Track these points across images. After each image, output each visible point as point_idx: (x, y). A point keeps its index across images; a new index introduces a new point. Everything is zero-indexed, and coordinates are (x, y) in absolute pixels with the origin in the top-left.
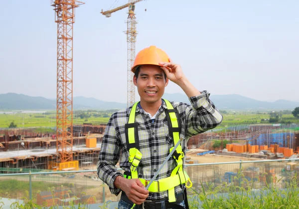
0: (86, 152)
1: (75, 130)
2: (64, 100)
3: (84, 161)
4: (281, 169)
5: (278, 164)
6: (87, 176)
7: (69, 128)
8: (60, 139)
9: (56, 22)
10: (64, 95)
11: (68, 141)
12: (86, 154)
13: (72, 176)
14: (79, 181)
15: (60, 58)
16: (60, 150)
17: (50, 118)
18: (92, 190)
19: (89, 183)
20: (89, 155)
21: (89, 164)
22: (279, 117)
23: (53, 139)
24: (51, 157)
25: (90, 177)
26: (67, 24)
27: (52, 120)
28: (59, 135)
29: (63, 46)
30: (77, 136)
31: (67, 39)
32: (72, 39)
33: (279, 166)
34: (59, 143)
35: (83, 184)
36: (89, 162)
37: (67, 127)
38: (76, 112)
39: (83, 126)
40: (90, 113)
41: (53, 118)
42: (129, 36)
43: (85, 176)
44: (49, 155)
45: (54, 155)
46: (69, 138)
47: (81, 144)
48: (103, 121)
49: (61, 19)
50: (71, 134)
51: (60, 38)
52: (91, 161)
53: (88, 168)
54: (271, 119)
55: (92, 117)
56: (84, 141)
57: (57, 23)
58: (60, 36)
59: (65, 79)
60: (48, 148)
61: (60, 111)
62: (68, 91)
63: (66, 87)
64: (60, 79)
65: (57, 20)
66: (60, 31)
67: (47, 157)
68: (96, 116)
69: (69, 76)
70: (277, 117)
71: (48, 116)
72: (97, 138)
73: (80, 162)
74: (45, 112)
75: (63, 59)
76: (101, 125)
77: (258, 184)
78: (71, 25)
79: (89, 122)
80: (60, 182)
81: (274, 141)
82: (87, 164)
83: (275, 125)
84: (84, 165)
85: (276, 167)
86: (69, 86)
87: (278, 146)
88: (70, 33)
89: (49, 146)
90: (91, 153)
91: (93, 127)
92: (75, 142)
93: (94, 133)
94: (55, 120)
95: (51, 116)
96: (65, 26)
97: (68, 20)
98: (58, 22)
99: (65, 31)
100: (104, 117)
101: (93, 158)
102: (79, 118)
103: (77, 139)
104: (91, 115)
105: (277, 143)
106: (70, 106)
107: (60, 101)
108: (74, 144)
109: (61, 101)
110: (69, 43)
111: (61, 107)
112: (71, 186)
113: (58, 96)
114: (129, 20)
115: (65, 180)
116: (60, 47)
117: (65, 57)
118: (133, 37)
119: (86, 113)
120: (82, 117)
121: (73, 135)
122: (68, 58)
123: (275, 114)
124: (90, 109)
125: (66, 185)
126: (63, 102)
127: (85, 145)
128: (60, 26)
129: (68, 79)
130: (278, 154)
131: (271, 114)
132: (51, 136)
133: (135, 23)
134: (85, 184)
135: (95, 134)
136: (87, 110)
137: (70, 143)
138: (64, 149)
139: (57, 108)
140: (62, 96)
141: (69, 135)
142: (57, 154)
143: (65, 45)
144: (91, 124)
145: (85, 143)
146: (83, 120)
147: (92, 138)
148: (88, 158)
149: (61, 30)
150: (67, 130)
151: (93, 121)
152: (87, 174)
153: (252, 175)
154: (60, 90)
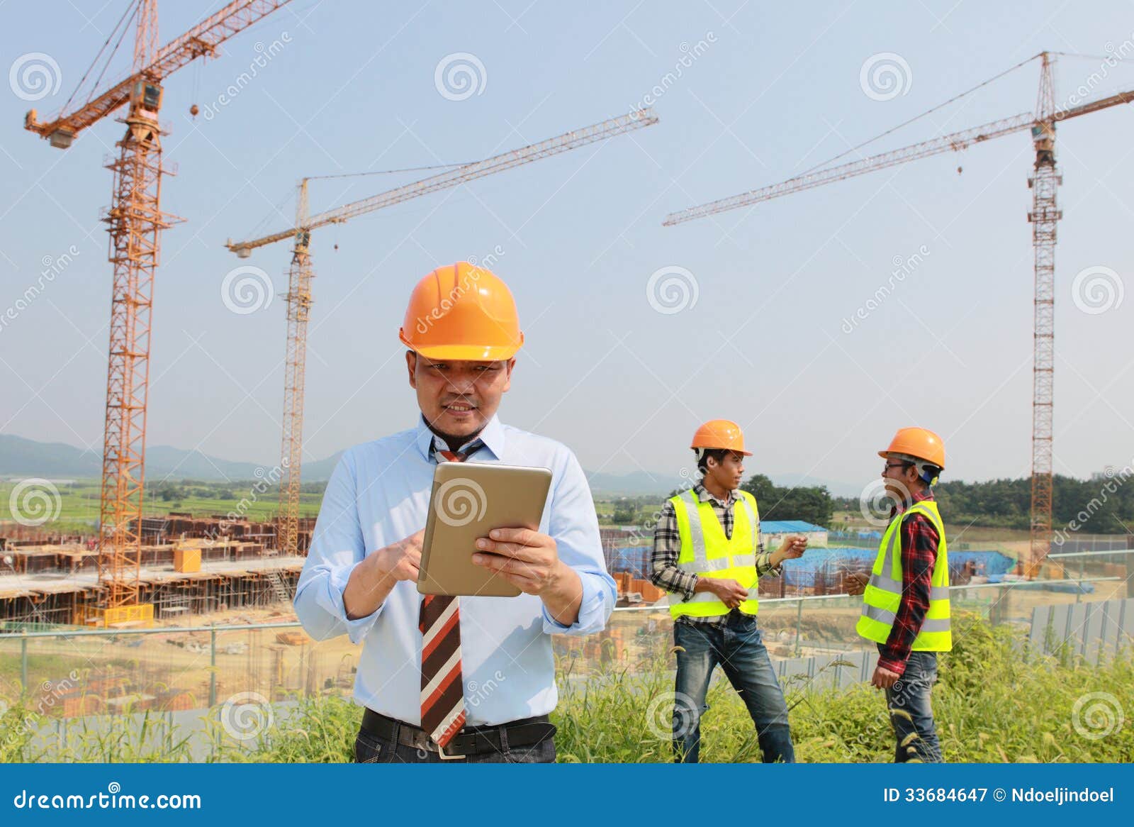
0: (173, 584)
1: (147, 530)
2: (123, 454)
3: (168, 605)
4: (635, 629)
5: (630, 617)
6: (173, 643)
7: (133, 524)
8: (108, 549)
9: (110, 260)
10: (124, 441)
11: (128, 555)
12: (175, 588)
13: (135, 640)
14: (154, 654)
15: (117, 349)
16: (108, 576)
17: (85, 497)
18: (184, 675)
19: (178, 658)
20: (181, 592)
21: (181, 612)
22: (636, 512)
23: (88, 549)
24: (82, 593)
25: (181, 645)
26: (139, 267)
27: (89, 502)
28: (109, 540)
29: (126, 322)
30: (153, 543)
31: (136, 304)
32: (150, 305)
33: (632, 623)
34: (106, 559)
35: (162, 662)
36: (179, 608)
37: (127, 521)
38: (152, 485)
39: (168, 519)
40: (186, 488)
41: (92, 497)
42: (293, 305)
43: (169, 641)
44: (77, 590)
45: (91, 590)
46: (131, 547)
47: (163, 563)
48: (219, 508)
49: (123, 254)
50: (138, 538)
51: (120, 301)
52: (187, 605)
53: (177, 623)
54: (616, 516)
55: (193, 499)
56: (170, 556)
57: (112, 264)
58: (120, 297)
59: (126, 401)
60: (77, 572)
61: (111, 481)
62: (134, 433)
63: (129, 423)
64: (114, 402)
65: (113, 256)
66: (119, 284)
67: (72, 594)
68: (201, 495)
69: (139, 395)
70: (631, 510)
71: (79, 492)
72: (204, 550)
73: (157, 607)
74: (71, 482)
75: (124, 352)
76: (214, 517)
77: (582, 663)
78: (150, 270)
79: (182, 509)
80: (104, 657)
81: (623, 566)
82: (174, 613)
83: (624, 528)
84: (167, 615)
85: (625, 624)
86: (138, 420)
87: (631, 576)
88: (145, 292)
89: (79, 567)
90: (185, 586)
91: (195, 521)
92: (147, 558)
93: (195, 536)
94: (97, 503)
95: (89, 491)
96: (133, 271)
97: (142, 259)
98: (116, 261)
99: (133, 284)
100: (223, 498)
101: (191, 598)
102: (160, 499)
103: (153, 553)
104: (189, 493)
105: (628, 570)
106: (138, 470)
107: (112, 455)
108: (143, 563)
109: (116, 457)
110: (143, 314)
111: (116, 470)
112: (130, 666)
113: (106, 444)
114: (295, 267)
115: (116, 651)
116: (118, 323)
117: (129, 348)
118: (303, 310)
119: (177, 487)
120: (167, 496)
121: (142, 541)
122: (136, 352)
123: (627, 503)
124: (186, 477)
125: (119, 663)
126: (120, 460)
127: (172, 567)
128: (122, 269)
129: (134, 404)
130: (630, 595)
131: (618, 503)
132: (86, 542)
133: (307, 277)
134: (168, 662)
135: (199, 540)
136: (179, 481)
137: (134, 559)
138: (118, 575)
139: (104, 472)
140: (116, 443)
141: (132, 540)
142: (99, 587)
143: (131, 319)
144: (189, 515)
145: (172, 562)
146: (170, 504)
147: (190, 548)
148: (177, 599)
149: (122, 282)
150: (126, 529)
151: (193, 508)
152: (173, 637)
153: (571, 642)
154: (113, 428)
